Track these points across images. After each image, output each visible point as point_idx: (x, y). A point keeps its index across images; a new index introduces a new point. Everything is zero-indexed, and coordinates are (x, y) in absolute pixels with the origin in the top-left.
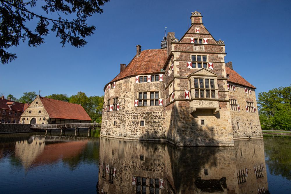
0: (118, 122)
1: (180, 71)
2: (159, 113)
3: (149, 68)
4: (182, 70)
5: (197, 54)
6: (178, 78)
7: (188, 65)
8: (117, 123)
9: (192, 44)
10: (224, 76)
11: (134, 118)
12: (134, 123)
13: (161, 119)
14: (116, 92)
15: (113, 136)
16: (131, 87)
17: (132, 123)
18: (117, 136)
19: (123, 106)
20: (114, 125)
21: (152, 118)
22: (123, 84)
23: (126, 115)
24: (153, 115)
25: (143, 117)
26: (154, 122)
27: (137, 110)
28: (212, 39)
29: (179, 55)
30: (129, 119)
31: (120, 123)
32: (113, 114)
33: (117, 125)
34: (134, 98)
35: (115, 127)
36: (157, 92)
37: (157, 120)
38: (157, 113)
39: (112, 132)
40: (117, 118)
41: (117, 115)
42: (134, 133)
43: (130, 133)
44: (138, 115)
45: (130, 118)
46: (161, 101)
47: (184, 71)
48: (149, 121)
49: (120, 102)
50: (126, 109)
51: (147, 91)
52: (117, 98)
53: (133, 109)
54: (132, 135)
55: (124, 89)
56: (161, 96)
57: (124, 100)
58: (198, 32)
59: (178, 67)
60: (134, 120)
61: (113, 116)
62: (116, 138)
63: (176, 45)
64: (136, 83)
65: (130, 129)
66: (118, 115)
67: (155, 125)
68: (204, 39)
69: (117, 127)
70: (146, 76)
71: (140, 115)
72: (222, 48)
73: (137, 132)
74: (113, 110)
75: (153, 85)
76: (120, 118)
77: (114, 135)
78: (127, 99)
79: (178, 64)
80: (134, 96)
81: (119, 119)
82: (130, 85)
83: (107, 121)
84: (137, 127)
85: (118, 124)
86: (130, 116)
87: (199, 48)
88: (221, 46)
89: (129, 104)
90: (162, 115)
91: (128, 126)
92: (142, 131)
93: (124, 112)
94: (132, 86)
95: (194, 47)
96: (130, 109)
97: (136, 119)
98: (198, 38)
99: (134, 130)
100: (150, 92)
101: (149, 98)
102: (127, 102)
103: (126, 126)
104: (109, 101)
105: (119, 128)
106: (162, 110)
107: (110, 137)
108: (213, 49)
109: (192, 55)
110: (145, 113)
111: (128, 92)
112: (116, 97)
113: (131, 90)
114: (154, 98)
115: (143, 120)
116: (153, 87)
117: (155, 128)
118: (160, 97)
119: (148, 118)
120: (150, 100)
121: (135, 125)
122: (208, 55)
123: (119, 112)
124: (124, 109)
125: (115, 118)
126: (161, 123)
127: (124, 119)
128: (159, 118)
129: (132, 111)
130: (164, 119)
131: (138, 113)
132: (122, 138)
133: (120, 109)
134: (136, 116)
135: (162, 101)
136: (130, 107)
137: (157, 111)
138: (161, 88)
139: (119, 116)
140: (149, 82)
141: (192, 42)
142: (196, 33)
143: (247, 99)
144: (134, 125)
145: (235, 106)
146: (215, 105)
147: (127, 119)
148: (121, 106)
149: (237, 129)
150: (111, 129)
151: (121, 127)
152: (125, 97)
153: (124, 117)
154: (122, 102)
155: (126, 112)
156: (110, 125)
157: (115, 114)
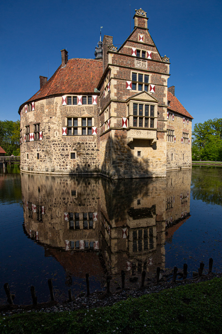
0: (42, 154)
1: (118, 93)
2: (92, 143)
3: (80, 86)
4: (121, 92)
5: (138, 72)
6: (115, 102)
7: (127, 85)
8: (41, 156)
9: (134, 57)
10: (165, 103)
11: (63, 150)
12: (63, 155)
13: (94, 150)
14: (36, 116)
15: (37, 171)
16: (56, 110)
17: (60, 156)
18: (42, 171)
19: (48, 134)
20: (38, 158)
21: (84, 149)
22: (45, 106)
23: (52, 146)
24: (85, 146)
25: (73, 149)
26: (87, 154)
27: (65, 140)
28: (157, 53)
29: (117, 71)
30: (56, 150)
31: (45, 156)
32: (35, 145)
33: (41, 159)
34: (61, 125)
35: (39, 160)
36: (90, 119)
37: (90, 152)
38: (90, 144)
39: (36, 167)
40: (40, 150)
41: (41, 145)
42: (64, 167)
43: (59, 167)
44: (67, 146)
45: (58, 149)
46: (94, 130)
47: (122, 92)
48: (81, 152)
49: (43, 130)
50: (52, 139)
51: (77, 116)
52: (39, 124)
53: (61, 139)
54: (61, 170)
55: (47, 112)
56: (95, 123)
57: (48, 127)
58: (141, 41)
59: (115, 86)
60: (63, 152)
61: (36, 148)
62: (41, 174)
63: (114, 56)
64: (63, 105)
65: (59, 163)
66: (42, 146)
67: (87, 157)
68: (147, 52)
69: (41, 161)
70: (76, 97)
71: (70, 146)
72: (167, 67)
73: (67, 165)
74: (35, 140)
75: (85, 109)
76: (45, 150)
77: (39, 170)
78: (52, 126)
79: (116, 84)
80: (61, 122)
81: (43, 151)
82: (54, 107)
83: (28, 153)
84: (66, 160)
85: (42, 157)
86: (57, 147)
87: (141, 64)
88: (166, 65)
89: (55, 133)
90: (95, 146)
91: (55, 159)
92: (73, 164)
93: (49, 142)
94: (58, 109)
95: (136, 61)
96: (57, 139)
97: (65, 151)
98: (141, 50)
99: (63, 163)
100: (81, 118)
101: (81, 126)
102: (53, 130)
103: (53, 160)
104: (28, 127)
105: (45, 162)
106: (96, 140)
107: (33, 173)
108: (157, 67)
109: (133, 73)
110: (76, 144)
111: (54, 117)
112: (37, 123)
113: (57, 114)
114: (87, 125)
115: (73, 152)
116: (85, 111)
117: (88, 161)
118: (93, 124)
119: (80, 150)
120: (81, 128)
121: (65, 157)
122: (150, 75)
123: (42, 142)
124: (49, 138)
125: (39, 150)
126: (94, 155)
127: (50, 151)
128: (93, 150)
129: (60, 141)
130: (98, 150)
131: (67, 144)
132: (49, 173)
133: (44, 138)
134: (65, 147)
135: (96, 129)
136: (57, 136)
137: (91, 141)
138: (95, 113)
139: (43, 147)
140: (80, 105)
141: (134, 55)
142: (139, 41)
143: (183, 129)
144: (63, 158)
145: (172, 136)
146: (152, 135)
147: (54, 150)
148: (45, 134)
149: (170, 160)
150: (34, 163)
151: (47, 161)
152: (50, 123)
153: (50, 149)
154: (46, 130)
155: (52, 142)
156: (32, 158)
157: (38, 145)
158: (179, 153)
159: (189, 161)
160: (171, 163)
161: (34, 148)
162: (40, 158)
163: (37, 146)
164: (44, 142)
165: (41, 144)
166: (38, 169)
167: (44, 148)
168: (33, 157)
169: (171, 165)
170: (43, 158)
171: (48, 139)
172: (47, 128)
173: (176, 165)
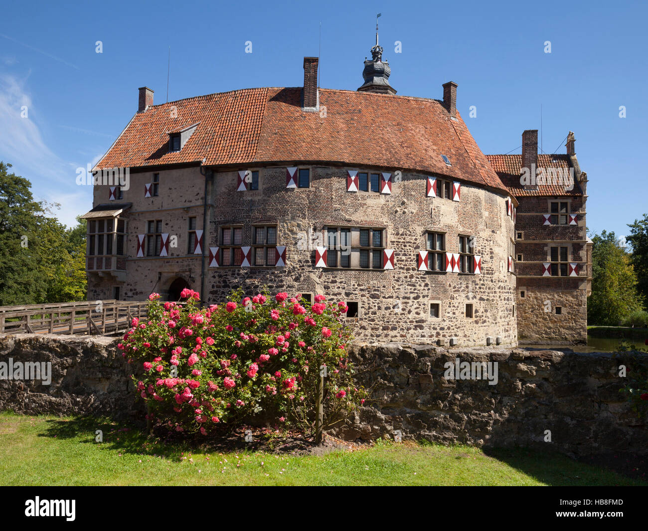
0: (479, 307)
8: (476, 311)
11: (508, 299)
12: (508, 310)
16: (501, 219)
17: (505, 311)
19: (490, 264)
20: (469, 316)
22: (483, 203)
23: (497, 290)
30: (501, 300)
31: (486, 311)
32: (461, 283)
33: (476, 317)
35: (470, 320)
39: (465, 336)
40: (474, 297)
41: (477, 287)
42: (508, 333)
43: (504, 333)
49: (479, 252)
50: (495, 277)
52: (469, 238)
53: (506, 277)
54: (506, 339)
55: (486, 217)
60: (508, 304)
61: (464, 291)
65: (504, 325)
66: (480, 288)
69: (477, 322)
73: (511, 329)
74: (462, 272)
76: (485, 298)
80: (506, 244)
81: (481, 299)
83: (439, 302)
84: (511, 319)
85: (480, 314)
86: (503, 292)
91: (500, 317)
93: (492, 281)
96: (503, 277)
97: (510, 302)
99: (507, 326)
102: (498, 257)
103: (498, 320)
105: (485, 324)
111: (498, 232)
112: (465, 234)
113: (502, 228)
121: (509, 314)
123: (480, 280)
124: (492, 274)
125: (470, 297)
127: (493, 300)
129: (506, 281)
133: (483, 272)
134: (510, 294)
136: (503, 272)
139: (482, 290)
144: (507, 316)
147: (499, 300)
150: (459, 327)
151: (489, 321)
152: (492, 242)
153: (494, 296)
154: (486, 254)
155: (497, 282)
156: (451, 315)
157: (470, 285)
161: (458, 291)
162: (474, 315)
163: (467, 287)
164: (484, 281)
165: (477, 284)
166: (469, 340)
167: (484, 292)
168: (454, 313)
170: (482, 316)
171: (490, 276)
172: (486, 250)
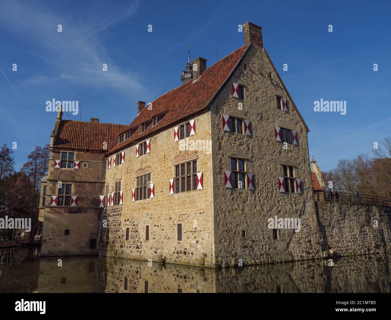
143: (176, 157)
149: (142, 240)
158: (163, 222)
159: (199, 246)
160: (144, 247)
169: (142, 253)
173: (153, 253)
